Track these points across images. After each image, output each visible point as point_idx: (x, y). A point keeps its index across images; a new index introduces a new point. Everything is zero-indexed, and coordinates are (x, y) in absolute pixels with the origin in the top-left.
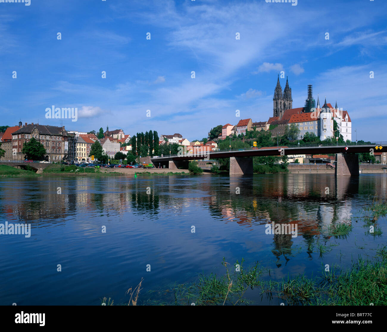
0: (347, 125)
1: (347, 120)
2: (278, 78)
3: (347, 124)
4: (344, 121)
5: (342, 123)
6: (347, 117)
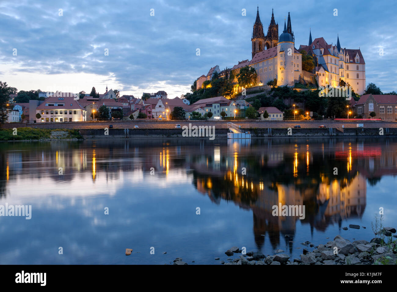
0: (358, 69)
3: (358, 66)
4: (354, 62)
5: (350, 65)
6: (357, 58)
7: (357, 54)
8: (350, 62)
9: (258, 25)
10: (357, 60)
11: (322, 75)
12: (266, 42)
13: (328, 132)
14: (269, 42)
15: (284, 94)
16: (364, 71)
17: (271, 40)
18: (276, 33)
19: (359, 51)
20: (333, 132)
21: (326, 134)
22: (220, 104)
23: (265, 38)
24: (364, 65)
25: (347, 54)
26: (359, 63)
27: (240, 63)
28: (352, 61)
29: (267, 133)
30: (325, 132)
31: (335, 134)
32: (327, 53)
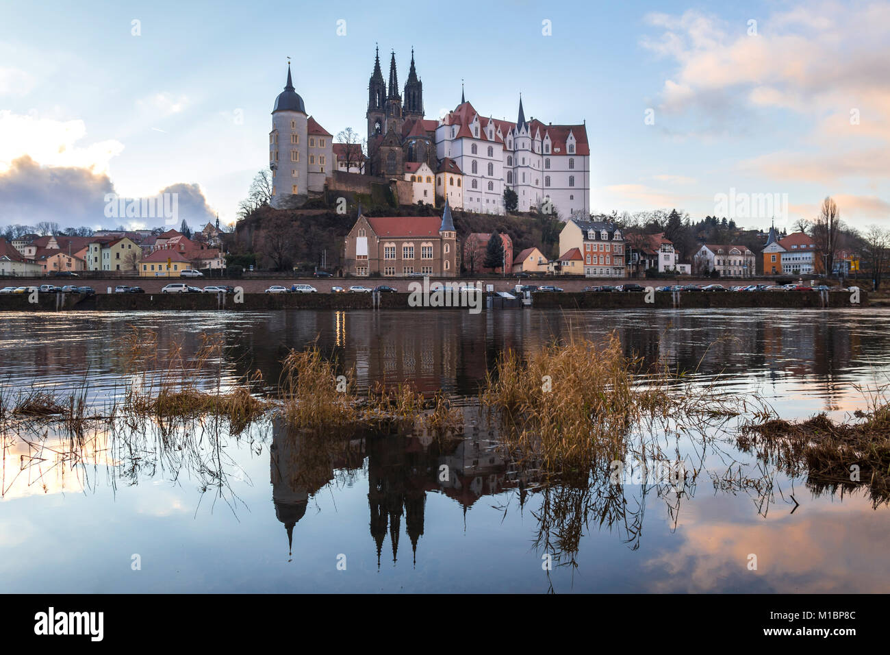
0: (572, 166)
1: (571, 150)
4: (563, 153)
5: (553, 160)
6: (571, 141)
7: (571, 134)
8: (554, 154)
10: (571, 147)
11: (425, 180)
16: (586, 171)
18: (416, 99)
24: (586, 157)
25: (547, 135)
26: (575, 153)
28: (557, 149)
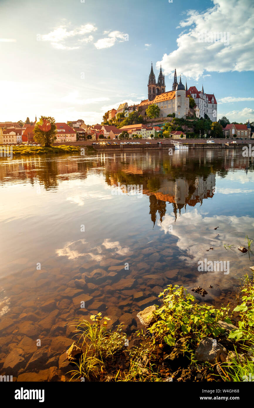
0: (213, 107)
1: (213, 102)
2: (152, 67)
3: (213, 105)
4: (211, 103)
6: (213, 100)
7: (213, 97)
8: (209, 103)
9: (152, 76)
10: (213, 101)
11: (197, 111)
12: (157, 87)
13: (222, 146)
14: (159, 88)
15: (182, 123)
16: (216, 108)
17: (160, 86)
18: (163, 81)
19: (213, 95)
20: (224, 146)
21: (221, 147)
22: (146, 129)
23: (157, 85)
24: (216, 104)
25: (207, 97)
27: (142, 101)
28: (210, 102)
29: (192, 146)
30: (220, 146)
31: (225, 147)
32: (198, 97)
